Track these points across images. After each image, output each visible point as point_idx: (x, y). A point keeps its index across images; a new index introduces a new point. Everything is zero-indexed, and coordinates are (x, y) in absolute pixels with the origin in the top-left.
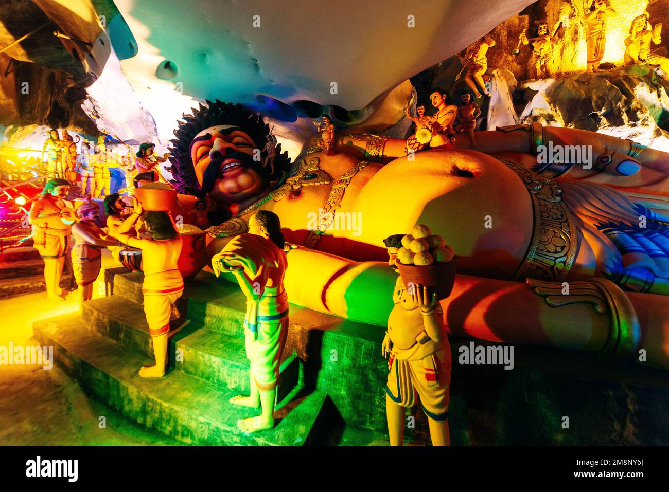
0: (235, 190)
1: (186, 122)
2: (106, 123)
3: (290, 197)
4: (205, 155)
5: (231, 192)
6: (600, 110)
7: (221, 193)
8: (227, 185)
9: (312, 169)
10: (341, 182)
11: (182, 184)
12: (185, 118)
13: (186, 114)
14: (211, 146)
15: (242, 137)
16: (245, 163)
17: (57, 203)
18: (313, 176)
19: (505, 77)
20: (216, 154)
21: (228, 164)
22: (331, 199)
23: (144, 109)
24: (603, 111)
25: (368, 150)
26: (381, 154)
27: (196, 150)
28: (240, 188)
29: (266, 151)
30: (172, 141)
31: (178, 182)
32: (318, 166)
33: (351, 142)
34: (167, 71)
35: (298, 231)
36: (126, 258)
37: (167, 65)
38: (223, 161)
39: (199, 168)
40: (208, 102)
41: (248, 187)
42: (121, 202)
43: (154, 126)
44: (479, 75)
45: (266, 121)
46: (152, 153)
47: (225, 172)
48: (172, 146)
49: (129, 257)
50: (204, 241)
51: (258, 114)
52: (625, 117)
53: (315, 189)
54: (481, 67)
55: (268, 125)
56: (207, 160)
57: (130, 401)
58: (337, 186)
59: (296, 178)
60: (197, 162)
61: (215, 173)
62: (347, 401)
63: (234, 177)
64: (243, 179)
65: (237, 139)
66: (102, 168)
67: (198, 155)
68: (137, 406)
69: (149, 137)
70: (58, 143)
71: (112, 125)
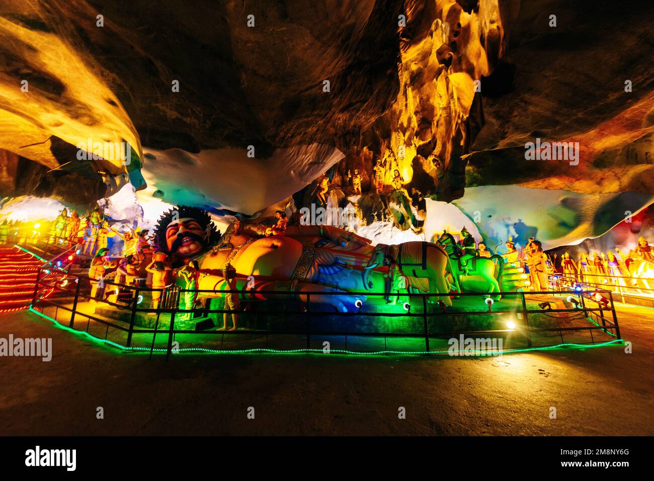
0: (188, 252)
1: (165, 216)
2: (112, 210)
3: (212, 256)
4: (174, 234)
5: (185, 253)
6: (375, 213)
7: (181, 253)
8: (184, 249)
9: (226, 242)
10: (237, 248)
11: (159, 248)
12: (165, 214)
13: (165, 212)
14: (178, 230)
15: (194, 224)
16: (194, 238)
17: (102, 259)
18: (225, 246)
19: (337, 194)
20: (180, 235)
21: (185, 239)
22: (230, 256)
23: (137, 203)
24: (376, 213)
25: (257, 232)
26: (263, 234)
27: (169, 231)
28: (190, 250)
29: (206, 232)
30: (156, 226)
31: (157, 247)
32: (229, 241)
33: (250, 228)
34: (159, 194)
35: (213, 270)
36: (137, 281)
37: (159, 191)
38: (183, 238)
39: (170, 242)
40: (178, 206)
41: (195, 250)
42: (134, 258)
43: (142, 212)
44: (322, 194)
45: (209, 214)
46: (147, 234)
47: (183, 243)
48: (155, 228)
49: (138, 281)
50: (172, 273)
51: (205, 211)
52: (383, 217)
53: (224, 252)
54: (324, 189)
55: (210, 216)
56: (175, 237)
57: (145, 321)
58: (235, 250)
59: (217, 247)
60: (169, 238)
61: (178, 243)
62: (216, 319)
63: (188, 246)
64: (192, 247)
65: (192, 226)
66: (104, 237)
67: (170, 234)
68: (147, 322)
69: (136, 217)
70: (66, 218)
71: (116, 212)
